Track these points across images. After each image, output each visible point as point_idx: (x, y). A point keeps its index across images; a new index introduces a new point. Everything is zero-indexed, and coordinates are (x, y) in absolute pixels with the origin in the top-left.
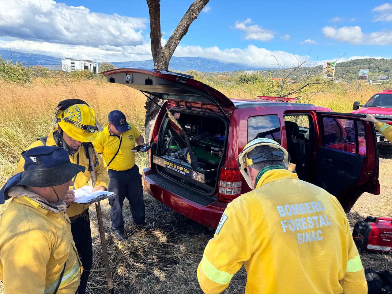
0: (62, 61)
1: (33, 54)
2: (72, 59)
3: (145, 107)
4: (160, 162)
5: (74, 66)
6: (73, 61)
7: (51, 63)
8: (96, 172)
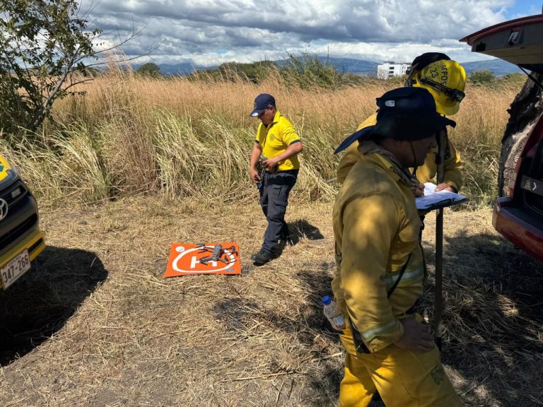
0: (379, 66)
1: (345, 59)
2: (392, 63)
3: (508, 110)
4: (535, 187)
5: (393, 72)
6: (392, 66)
7: (365, 69)
8: (445, 167)
